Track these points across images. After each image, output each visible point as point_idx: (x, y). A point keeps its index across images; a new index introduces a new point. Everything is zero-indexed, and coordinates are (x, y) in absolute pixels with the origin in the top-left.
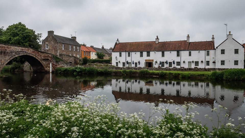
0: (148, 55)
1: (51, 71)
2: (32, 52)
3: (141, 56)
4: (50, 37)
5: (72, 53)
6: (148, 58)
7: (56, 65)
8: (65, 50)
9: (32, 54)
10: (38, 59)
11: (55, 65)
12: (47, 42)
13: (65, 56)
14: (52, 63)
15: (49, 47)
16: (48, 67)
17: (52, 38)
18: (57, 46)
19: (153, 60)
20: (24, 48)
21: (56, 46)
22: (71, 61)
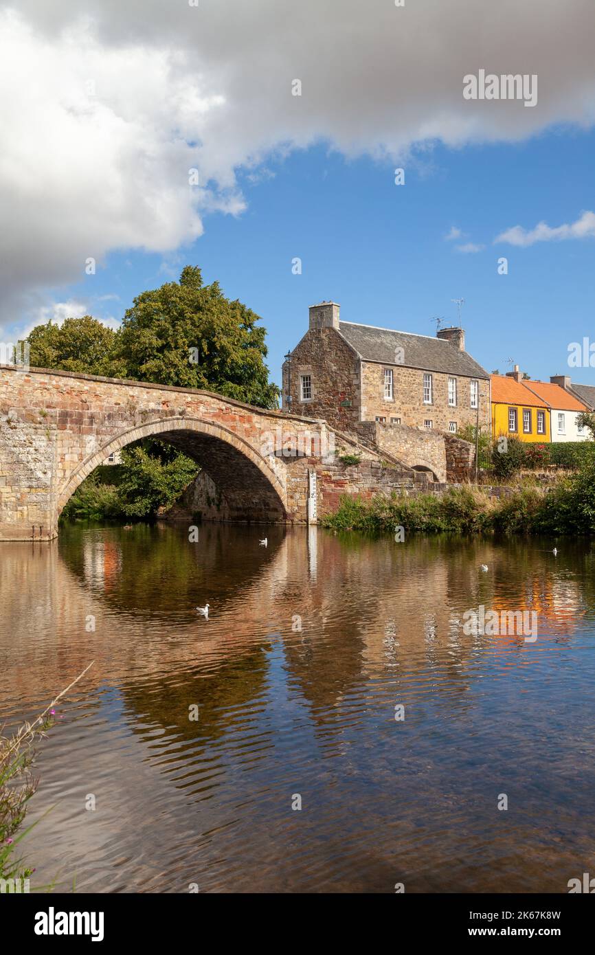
1: (313, 518)
2: (215, 415)
4: (323, 336)
5: (441, 416)
7: (340, 484)
8: (398, 403)
9: (213, 424)
10: (246, 451)
11: (333, 482)
12: (307, 363)
13: (391, 432)
14: (318, 473)
15: (314, 391)
16: (297, 496)
17: (330, 343)
18: (355, 382)
20: (173, 395)
21: (350, 385)
22: (422, 463)
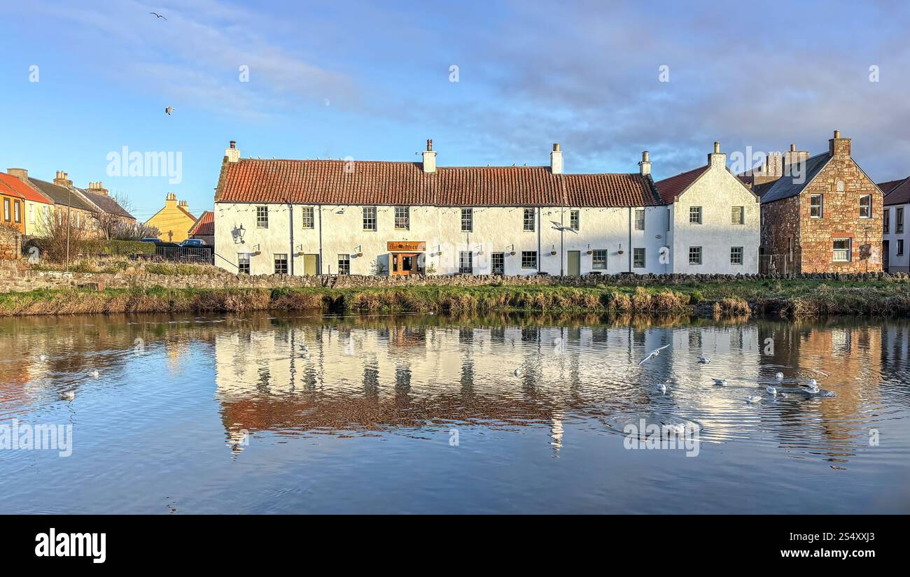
0: (403, 221)
3: (370, 223)
6: (400, 236)
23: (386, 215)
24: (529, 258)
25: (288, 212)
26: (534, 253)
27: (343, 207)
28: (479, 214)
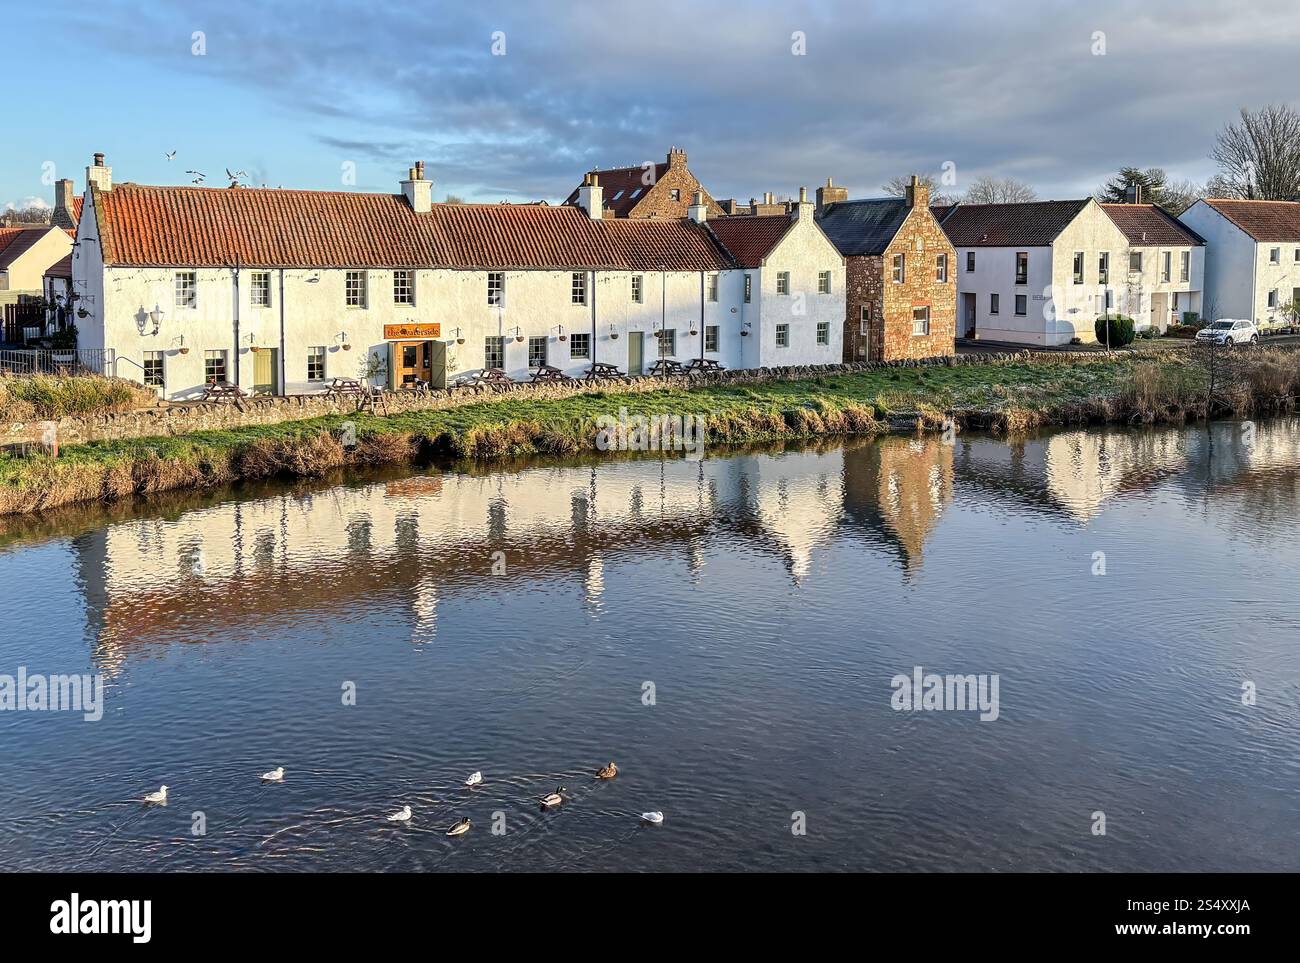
0: (405, 294)
3: (357, 296)
6: (403, 315)
19: (434, 329)
23: (381, 282)
24: (580, 344)
25: (231, 280)
26: (586, 337)
27: (317, 271)
28: (514, 280)
